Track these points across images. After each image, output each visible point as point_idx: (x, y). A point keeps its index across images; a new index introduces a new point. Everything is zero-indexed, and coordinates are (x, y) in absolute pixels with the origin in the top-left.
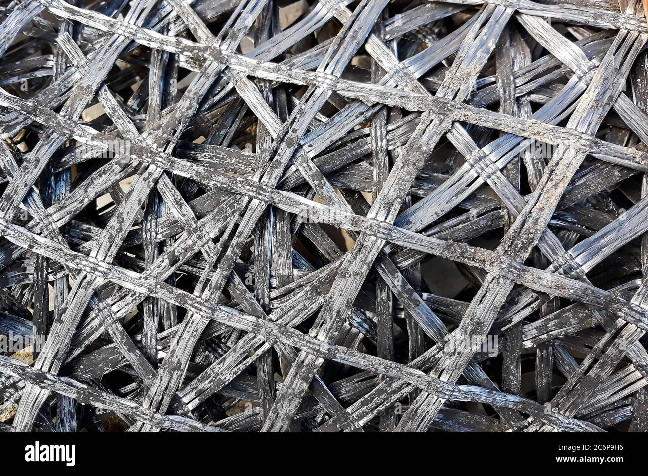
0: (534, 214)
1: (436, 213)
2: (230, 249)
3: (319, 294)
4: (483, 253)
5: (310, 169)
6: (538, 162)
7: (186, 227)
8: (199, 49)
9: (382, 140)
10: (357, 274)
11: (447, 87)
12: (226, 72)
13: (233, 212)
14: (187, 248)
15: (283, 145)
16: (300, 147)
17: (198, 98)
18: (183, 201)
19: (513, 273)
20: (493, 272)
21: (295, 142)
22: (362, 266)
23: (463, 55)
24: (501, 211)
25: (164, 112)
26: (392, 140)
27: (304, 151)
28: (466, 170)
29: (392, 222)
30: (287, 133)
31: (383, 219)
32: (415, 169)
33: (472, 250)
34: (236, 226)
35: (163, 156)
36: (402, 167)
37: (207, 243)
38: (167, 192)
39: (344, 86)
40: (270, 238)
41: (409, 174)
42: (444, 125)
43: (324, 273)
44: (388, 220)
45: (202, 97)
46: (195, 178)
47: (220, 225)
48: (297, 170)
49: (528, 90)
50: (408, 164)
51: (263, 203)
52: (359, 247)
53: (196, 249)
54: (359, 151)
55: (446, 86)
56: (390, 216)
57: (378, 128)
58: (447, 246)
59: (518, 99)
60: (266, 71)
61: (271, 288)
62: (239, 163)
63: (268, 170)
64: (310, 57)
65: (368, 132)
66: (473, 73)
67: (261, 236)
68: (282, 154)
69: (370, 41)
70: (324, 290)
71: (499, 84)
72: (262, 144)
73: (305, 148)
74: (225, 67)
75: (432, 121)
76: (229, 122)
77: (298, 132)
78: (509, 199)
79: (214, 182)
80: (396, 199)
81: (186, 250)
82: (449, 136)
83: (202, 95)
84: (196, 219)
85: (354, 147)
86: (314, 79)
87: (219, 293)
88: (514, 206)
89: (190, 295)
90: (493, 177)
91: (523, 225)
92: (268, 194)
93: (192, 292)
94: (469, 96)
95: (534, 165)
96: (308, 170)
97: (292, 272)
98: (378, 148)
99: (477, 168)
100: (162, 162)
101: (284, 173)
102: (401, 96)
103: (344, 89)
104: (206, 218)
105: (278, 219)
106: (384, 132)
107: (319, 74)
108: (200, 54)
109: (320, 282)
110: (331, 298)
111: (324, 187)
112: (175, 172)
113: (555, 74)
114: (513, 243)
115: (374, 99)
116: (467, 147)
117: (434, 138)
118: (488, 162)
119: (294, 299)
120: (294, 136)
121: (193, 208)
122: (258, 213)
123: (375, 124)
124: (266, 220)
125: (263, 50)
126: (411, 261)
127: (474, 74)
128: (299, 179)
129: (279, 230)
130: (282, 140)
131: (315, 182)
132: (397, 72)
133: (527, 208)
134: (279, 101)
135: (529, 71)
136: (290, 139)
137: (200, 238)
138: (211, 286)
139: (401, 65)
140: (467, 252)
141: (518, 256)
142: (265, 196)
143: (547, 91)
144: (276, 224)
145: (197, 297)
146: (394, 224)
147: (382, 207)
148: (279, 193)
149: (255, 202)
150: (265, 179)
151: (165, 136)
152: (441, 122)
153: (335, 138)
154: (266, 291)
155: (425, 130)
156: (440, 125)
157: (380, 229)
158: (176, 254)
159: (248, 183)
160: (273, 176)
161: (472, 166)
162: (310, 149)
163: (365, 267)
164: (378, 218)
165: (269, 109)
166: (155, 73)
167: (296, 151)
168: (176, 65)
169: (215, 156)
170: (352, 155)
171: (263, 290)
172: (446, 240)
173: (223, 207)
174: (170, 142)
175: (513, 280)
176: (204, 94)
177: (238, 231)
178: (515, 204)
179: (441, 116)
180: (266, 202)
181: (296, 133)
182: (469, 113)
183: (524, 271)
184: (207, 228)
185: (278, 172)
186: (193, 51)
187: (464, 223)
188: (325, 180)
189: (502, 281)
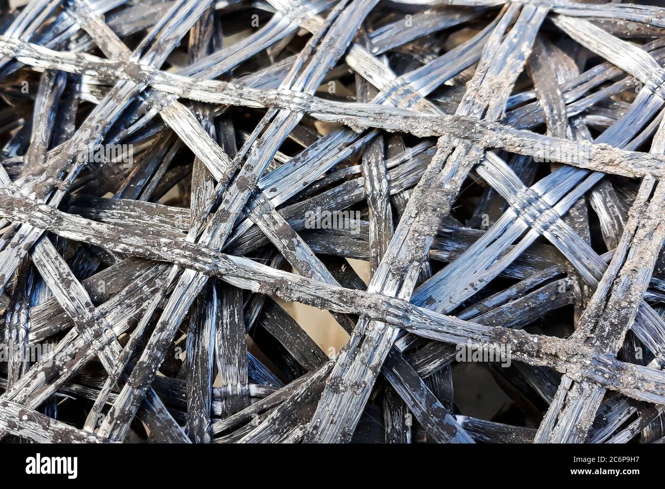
0: (623, 278)
1: (472, 285)
2: (146, 351)
3: (294, 424)
4: (553, 344)
5: (275, 223)
6: (613, 206)
7: (76, 319)
8: (109, 66)
9: (380, 181)
10: (357, 385)
11: (471, 104)
12: (147, 95)
13: (154, 292)
14: (76, 353)
15: (234, 187)
16: (259, 191)
17: (104, 128)
18: (73, 277)
19: (603, 373)
20: (571, 372)
21: (250, 182)
22: (365, 372)
23: (488, 61)
24: (567, 279)
25: (51, 153)
26: (395, 180)
27: (264, 198)
28: (510, 219)
29: (408, 299)
30: (238, 171)
31: (393, 294)
32: (437, 216)
33: (534, 339)
34: (158, 311)
35: (44, 210)
36: (417, 214)
37: (109, 343)
38: (47, 264)
39: (321, 106)
40: (213, 333)
41: (429, 224)
42: (473, 153)
43: (300, 387)
44: (401, 296)
45: (109, 127)
46: (93, 241)
47: (131, 313)
48: (255, 225)
49: (583, 108)
50: (426, 210)
51: (201, 274)
52: (358, 340)
53: (90, 353)
54: (346, 197)
55: (469, 102)
56: (404, 290)
57: (373, 164)
58: (496, 334)
59: (571, 120)
60: (206, 90)
61: (213, 416)
62: (164, 222)
63: (210, 224)
64: (268, 75)
65: (358, 171)
66: (506, 84)
67: (199, 331)
68: (231, 201)
69: (352, 51)
70: (302, 416)
71: (542, 102)
72: (200, 192)
73: (266, 193)
74: (145, 87)
75: (454, 149)
76: (150, 169)
77: (255, 170)
78: (579, 259)
79: (124, 245)
80: (411, 262)
81: (73, 356)
82: (480, 171)
83: (110, 123)
84: (92, 306)
85: (339, 192)
86: (276, 99)
87: (126, 427)
88: (589, 270)
89: (76, 430)
90: (552, 227)
91: (608, 297)
92: (210, 261)
93: (80, 426)
94: (504, 115)
95: (607, 209)
96: (271, 224)
97: (249, 390)
98: (375, 192)
99: (526, 216)
100: (42, 218)
101: (234, 230)
102: (406, 117)
103: (320, 111)
104: (108, 302)
105: (225, 302)
106: (383, 170)
107: (283, 92)
108: (110, 72)
109: (295, 403)
110: (316, 428)
111: (298, 249)
112: (62, 234)
113: (617, 86)
114: (596, 324)
115: (365, 123)
116: (509, 186)
117: (460, 173)
118: (543, 207)
119: (253, 433)
120: (249, 174)
121: (88, 289)
122: (193, 292)
123: (368, 159)
124: (207, 305)
125: (200, 67)
126: (438, 363)
127: (508, 85)
128: (258, 239)
129: (226, 320)
130: (230, 182)
131: (283, 241)
132: (394, 89)
133: (611, 271)
134: (225, 135)
135: (581, 84)
136: (243, 179)
137: (97, 335)
138: (112, 414)
139: (399, 81)
140: (527, 343)
141: (606, 346)
142: (205, 263)
143: (606, 112)
144: (222, 312)
145: (89, 434)
146: (412, 302)
147: (390, 275)
148: (226, 258)
149: (189, 273)
150: (205, 238)
151: (50, 180)
152: (468, 150)
153: (310, 178)
154: (206, 421)
155: (445, 163)
156: (467, 153)
157: (391, 310)
158: (57, 363)
159: (177, 245)
160: (219, 233)
161: (518, 213)
162: (273, 194)
163: (370, 372)
164: (385, 292)
165: (211, 141)
166: (43, 104)
167: (252, 197)
168: (76, 97)
169: (126, 215)
170: (337, 203)
171: (201, 421)
172: (492, 324)
173: (136, 284)
174: (57, 189)
175: (603, 385)
176: (113, 122)
177: (160, 321)
178: (589, 266)
179: (468, 142)
180: (207, 273)
181: (252, 170)
182: (509, 136)
183: (619, 369)
184: (109, 319)
185: (225, 227)
186: (99, 68)
187: (515, 299)
188: (299, 238)
189: (585, 385)
